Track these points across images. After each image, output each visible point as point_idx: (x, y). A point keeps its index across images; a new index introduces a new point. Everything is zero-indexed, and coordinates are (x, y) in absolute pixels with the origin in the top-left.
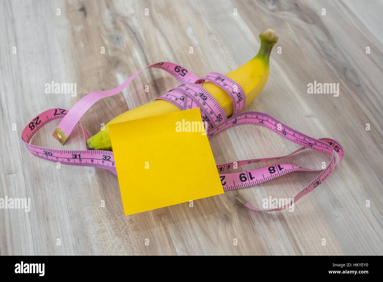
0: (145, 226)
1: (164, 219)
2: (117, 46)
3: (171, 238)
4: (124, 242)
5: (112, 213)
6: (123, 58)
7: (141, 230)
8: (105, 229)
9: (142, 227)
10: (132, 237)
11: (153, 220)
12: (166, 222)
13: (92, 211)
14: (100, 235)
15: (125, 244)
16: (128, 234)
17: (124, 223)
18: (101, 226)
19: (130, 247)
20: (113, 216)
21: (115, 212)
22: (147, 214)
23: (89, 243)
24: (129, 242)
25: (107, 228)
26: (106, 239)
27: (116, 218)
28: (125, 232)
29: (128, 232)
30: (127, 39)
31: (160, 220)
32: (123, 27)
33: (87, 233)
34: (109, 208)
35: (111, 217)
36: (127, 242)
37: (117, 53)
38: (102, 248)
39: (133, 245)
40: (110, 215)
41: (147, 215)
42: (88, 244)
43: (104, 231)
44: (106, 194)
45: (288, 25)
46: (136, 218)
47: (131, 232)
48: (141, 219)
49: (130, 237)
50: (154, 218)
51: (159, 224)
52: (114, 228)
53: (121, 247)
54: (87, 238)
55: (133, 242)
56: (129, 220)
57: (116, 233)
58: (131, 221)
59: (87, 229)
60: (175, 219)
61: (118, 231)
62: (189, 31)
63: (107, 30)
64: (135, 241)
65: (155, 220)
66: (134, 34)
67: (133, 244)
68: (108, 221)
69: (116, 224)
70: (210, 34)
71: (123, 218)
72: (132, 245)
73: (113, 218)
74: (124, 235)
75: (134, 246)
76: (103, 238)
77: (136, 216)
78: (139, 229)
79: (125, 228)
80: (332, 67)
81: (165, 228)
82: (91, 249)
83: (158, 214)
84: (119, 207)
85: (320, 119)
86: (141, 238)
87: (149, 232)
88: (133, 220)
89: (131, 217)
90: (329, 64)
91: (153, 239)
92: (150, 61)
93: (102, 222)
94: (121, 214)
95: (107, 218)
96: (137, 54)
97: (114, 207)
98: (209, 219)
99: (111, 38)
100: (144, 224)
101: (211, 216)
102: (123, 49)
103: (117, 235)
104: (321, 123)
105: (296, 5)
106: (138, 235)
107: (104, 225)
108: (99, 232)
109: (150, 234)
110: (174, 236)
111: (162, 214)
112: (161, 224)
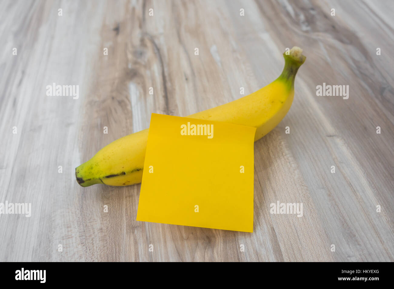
0: (114, 238)
1: (137, 233)
2: (139, 60)
3: (138, 255)
4: (86, 252)
5: (84, 219)
6: (142, 71)
7: (109, 241)
8: (72, 235)
9: (110, 238)
10: (96, 247)
11: (125, 231)
12: (138, 235)
13: (64, 215)
14: (65, 241)
15: (87, 254)
16: (93, 244)
17: (93, 231)
18: (68, 231)
19: (92, 259)
20: (84, 222)
21: (87, 218)
22: (120, 225)
23: (50, 248)
24: (92, 253)
25: (73, 235)
26: (69, 246)
27: (86, 225)
28: (91, 242)
29: (94, 242)
30: (149, 54)
31: (132, 234)
32: (149, 44)
33: (52, 237)
34: (83, 213)
35: (82, 223)
36: (90, 252)
37: (137, 66)
38: (62, 255)
39: (95, 257)
40: (81, 221)
41: (120, 226)
42: (49, 250)
43: (69, 237)
44: (84, 199)
46: (107, 227)
47: (98, 242)
48: (113, 229)
49: (95, 248)
50: (127, 230)
51: (130, 237)
52: (81, 235)
53: (82, 257)
54: (49, 242)
55: (96, 253)
56: (99, 228)
57: (81, 242)
58: (101, 230)
59: (53, 233)
60: (149, 234)
61: (85, 239)
62: (213, 49)
63: (133, 46)
64: (99, 253)
65: (127, 232)
66: (158, 50)
67: (96, 256)
68: (77, 227)
69: (84, 231)
70: (234, 51)
71: (94, 226)
72: (93, 257)
73: (83, 225)
74: (88, 244)
75: (96, 258)
76: (66, 244)
77: (108, 225)
78: (106, 240)
79: (93, 236)
80: (366, 87)
81: (136, 243)
82: (49, 254)
83: (132, 226)
84: (93, 213)
85: (344, 140)
86: (106, 251)
87: (117, 245)
88: (103, 229)
89: (102, 226)
90: (363, 83)
91: (118, 254)
92: (166, 74)
93: (71, 227)
94: (93, 222)
95: (77, 223)
96: (156, 68)
97: (88, 213)
98: (188, 239)
99: (135, 53)
100: (113, 235)
101: (191, 235)
102: (143, 63)
103: (82, 243)
104: (345, 144)
105: (333, 27)
106: (104, 247)
107: (72, 231)
108: (65, 238)
109: (117, 247)
110: (143, 253)
111: (136, 227)
112: (132, 238)
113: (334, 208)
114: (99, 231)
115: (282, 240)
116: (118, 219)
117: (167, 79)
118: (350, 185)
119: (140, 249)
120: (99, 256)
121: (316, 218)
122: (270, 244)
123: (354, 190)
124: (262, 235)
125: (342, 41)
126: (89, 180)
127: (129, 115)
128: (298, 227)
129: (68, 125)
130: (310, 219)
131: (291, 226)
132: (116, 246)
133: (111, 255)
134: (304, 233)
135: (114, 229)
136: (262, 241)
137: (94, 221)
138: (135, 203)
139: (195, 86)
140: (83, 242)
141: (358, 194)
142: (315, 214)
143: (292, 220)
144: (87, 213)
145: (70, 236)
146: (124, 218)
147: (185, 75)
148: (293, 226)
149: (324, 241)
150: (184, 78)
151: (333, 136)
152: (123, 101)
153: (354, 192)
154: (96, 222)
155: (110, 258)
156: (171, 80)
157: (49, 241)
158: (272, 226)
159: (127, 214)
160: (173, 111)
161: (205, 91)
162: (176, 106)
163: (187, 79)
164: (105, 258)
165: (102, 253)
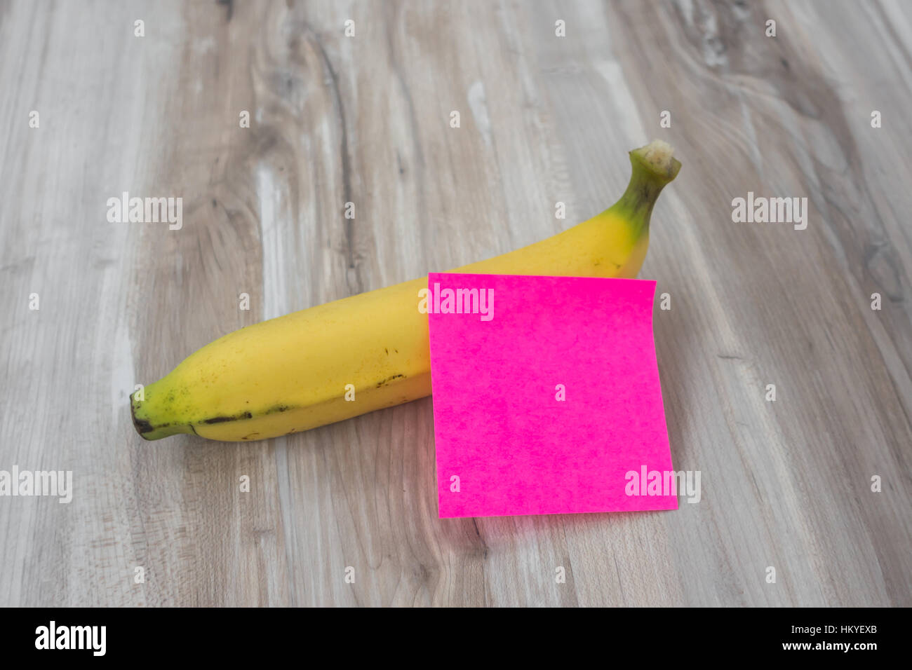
0: (212, 553)
1: (266, 545)
2: (284, 102)
3: (267, 595)
4: (148, 580)
5: (143, 503)
6: (291, 134)
7: (200, 559)
8: (114, 538)
9: (204, 553)
10: (172, 570)
11: (238, 540)
12: (268, 551)
13: (95, 490)
14: (98, 551)
15: (151, 584)
16: (164, 563)
17: (164, 533)
18: (106, 530)
19: (161, 596)
20: (143, 511)
21: (150, 502)
22: (227, 523)
23: (64, 564)
24: (162, 584)
25: (118, 538)
26: (109, 563)
27: (149, 518)
28: (160, 557)
29: (167, 559)
30: (311, 87)
31: (253, 545)
32: (311, 58)
33: (68, 539)
34: (140, 489)
35: (137, 512)
36: (157, 581)
37: (279, 119)
38: (92, 583)
39: (168, 593)
40: (136, 508)
41: (227, 527)
42: (61, 568)
43: (109, 542)
44: (143, 456)
45: (746, 111)
46: (197, 526)
47: (174, 559)
48: (210, 532)
49: (168, 571)
50: (241, 536)
51: (248, 554)
52: (135, 541)
53: (138, 590)
54: (62, 551)
55: (170, 583)
56: (178, 527)
57: (136, 555)
58: (182, 531)
59: (70, 529)
60: (293, 550)
61: (144, 549)
62: (476, 92)
63: (269, 60)
64: (177, 584)
65: (243, 542)
66: (333, 78)
67: (170, 589)
68: (125, 521)
69: (144, 532)
70: (527, 105)
71: (166, 521)
72: (165, 592)
73: (141, 517)
74: (153, 563)
75: (170, 594)
76: (102, 559)
77: (199, 522)
78: (195, 556)
79: (164, 545)
80: (834, 240)
81: (262, 567)
82: (63, 579)
83: (254, 529)
84: (164, 491)
85: (758, 369)
86: (195, 579)
87: (219, 569)
88: (187, 530)
89: (186, 523)
90: (828, 231)
91: (221, 588)
92: (352, 150)
93: (112, 520)
94: (164, 511)
95: (128, 512)
96: (326, 129)
97: (152, 489)
98: (378, 567)
99: (274, 80)
100: (212, 545)
101: (386, 561)
102: (294, 112)
103: (138, 559)
104: (756, 380)
105: (785, 63)
106: (189, 571)
107: (115, 530)
108: (97, 544)
109: (220, 573)
110: (276, 592)
111: (264, 532)
112: (253, 555)
113: (708, 527)
114: (178, 534)
115: (585, 587)
116: (222, 510)
117: (354, 164)
118: (751, 478)
119: (270, 583)
120: (177, 591)
121: (664, 546)
122: (557, 595)
123: (758, 490)
124: (542, 574)
125: (797, 107)
126: (165, 425)
127: (254, 254)
128: (623, 562)
129: (103, 263)
130: (651, 546)
131: (607, 558)
132: (216, 570)
133: (205, 590)
134: (634, 575)
135: (212, 532)
136: (540, 586)
137: (167, 510)
138: (263, 476)
139: (421, 191)
140: (140, 556)
141: (765, 500)
142: (664, 538)
143: (612, 545)
144: (150, 491)
145: (111, 539)
146: (237, 509)
147: (399, 159)
148: (613, 558)
149: (674, 598)
150: (396, 166)
151: (732, 358)
152: (239, 214)
153: (758, 495)
154: (171, 512)
155: (202, 596)
156: (362, 168)
157: (62, 547)
158: (566, 554)
159: (242, 501)
160: (364, 255)
161: (444, 209)
162: (372, 240)
163: (402, 171)
164: (191, 596)
165: (184, 585)
